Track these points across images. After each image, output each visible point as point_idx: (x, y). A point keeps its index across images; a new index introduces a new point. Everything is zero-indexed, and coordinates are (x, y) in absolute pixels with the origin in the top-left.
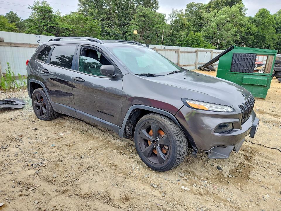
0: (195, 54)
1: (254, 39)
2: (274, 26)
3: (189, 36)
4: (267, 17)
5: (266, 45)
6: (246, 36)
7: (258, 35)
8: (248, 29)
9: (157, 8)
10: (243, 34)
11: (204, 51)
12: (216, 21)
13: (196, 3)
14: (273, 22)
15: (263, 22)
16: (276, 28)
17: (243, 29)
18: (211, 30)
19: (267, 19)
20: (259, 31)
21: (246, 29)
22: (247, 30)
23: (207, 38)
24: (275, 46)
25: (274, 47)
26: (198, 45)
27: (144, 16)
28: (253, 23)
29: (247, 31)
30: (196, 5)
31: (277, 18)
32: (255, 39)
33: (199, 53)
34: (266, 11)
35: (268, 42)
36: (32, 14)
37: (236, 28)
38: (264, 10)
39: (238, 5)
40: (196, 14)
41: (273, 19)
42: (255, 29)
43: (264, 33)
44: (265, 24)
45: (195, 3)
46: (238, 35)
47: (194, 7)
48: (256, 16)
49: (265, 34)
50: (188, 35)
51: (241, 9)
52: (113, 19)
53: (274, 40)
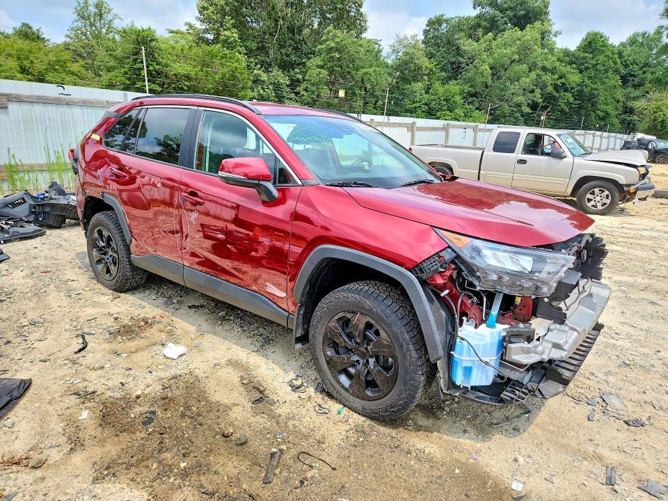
0: (443, 133)
1: (572, 99)
2: (617, 71)
3: (431, 91)
4: (603, 52)
5: (599, 112)
6: (555, 94)
7: (582, 91)
8: (560, 78)
9: (363, 29)
10: (550, 89)
11: (460, 127)
12: (491, 61)
13: (448, 16)
14: (615, 63)
15: (594, 62)
16: (621, 77)
17: (548, 78)
18: (479, 80)
19: (602, 56)
20: (584, 82)
21: (557, 76)
22: (558, 79)
23: (471, 96)
24: (620, 115)
25: (617, 117)
26: (451, 111)
27: (338, 50)
28: (571, 63)
29: (558, 82)
30: (447, 21)
31: (625, 53)
32: (575, 99)
33: (451, 131)
34: (602, 37)
35: (604, 107)
36: (72, 29)
37: (533, 75)
38: (596, 34)
39: (537, 24)
40: (449, 42)
41: (616, 56)
42: (574, 78)
43: (595, 86)
44: (598, 67)
45: (445, 17)
46: (538, 91)
47: (444, 25)
48: (579, 49)
49: (596, 89)
50: (429, 89)
51: (543, 34)
52: (271, 52)
53: (618, 101)
